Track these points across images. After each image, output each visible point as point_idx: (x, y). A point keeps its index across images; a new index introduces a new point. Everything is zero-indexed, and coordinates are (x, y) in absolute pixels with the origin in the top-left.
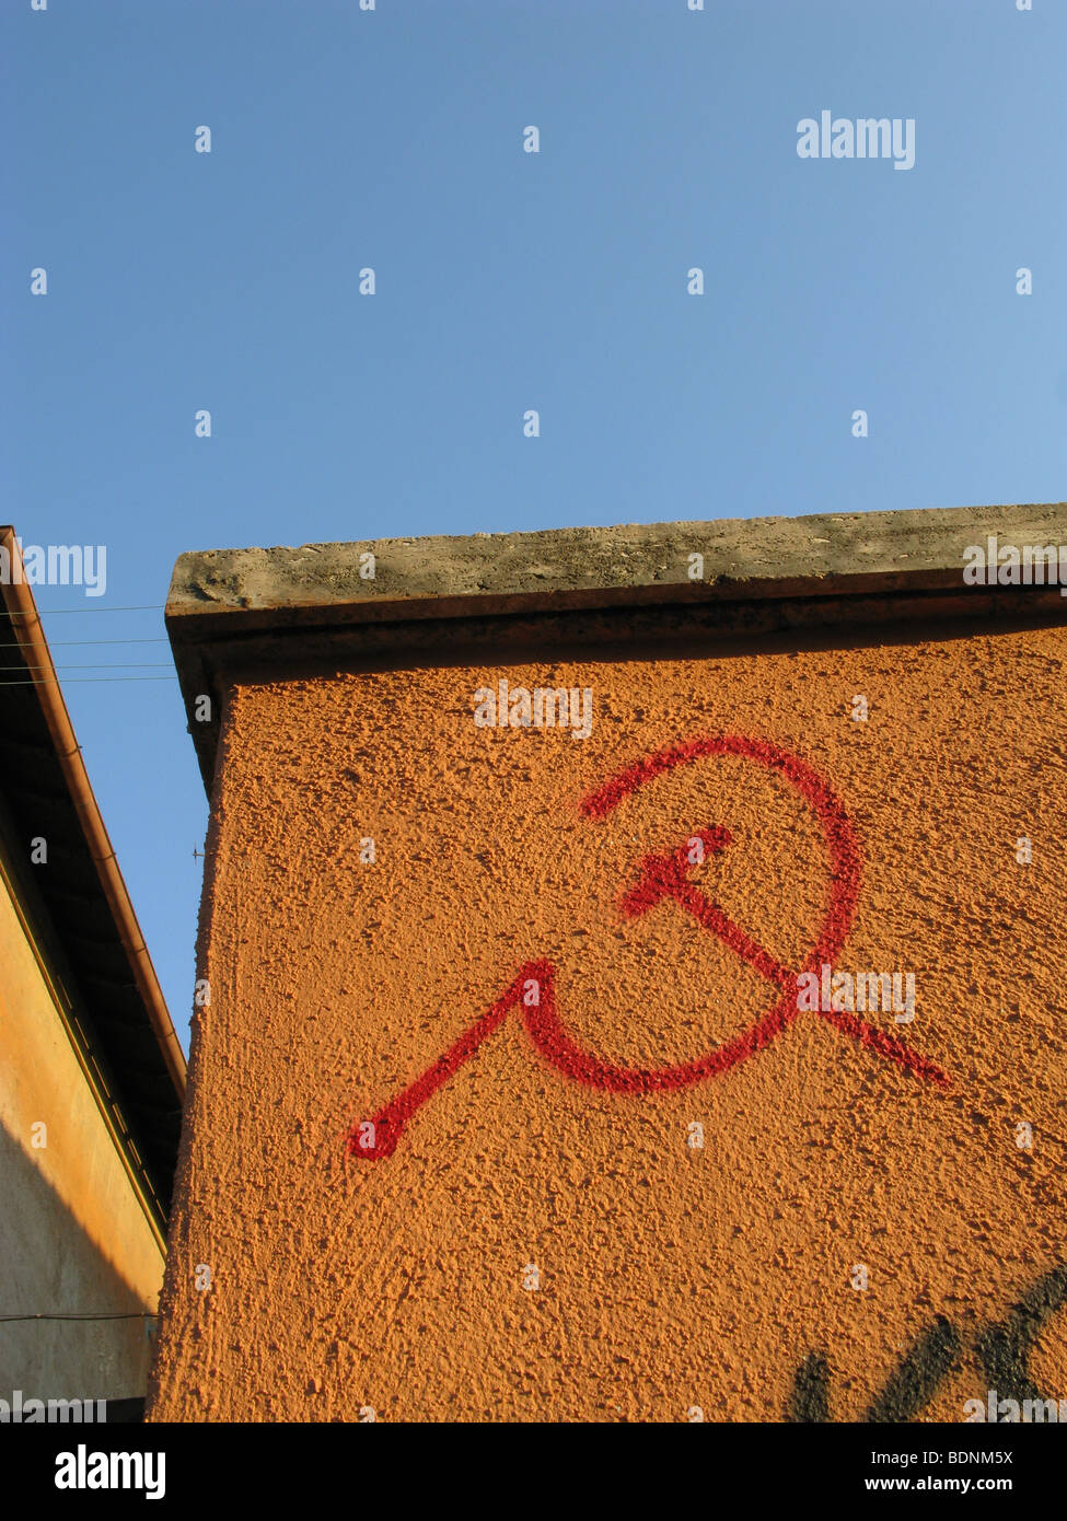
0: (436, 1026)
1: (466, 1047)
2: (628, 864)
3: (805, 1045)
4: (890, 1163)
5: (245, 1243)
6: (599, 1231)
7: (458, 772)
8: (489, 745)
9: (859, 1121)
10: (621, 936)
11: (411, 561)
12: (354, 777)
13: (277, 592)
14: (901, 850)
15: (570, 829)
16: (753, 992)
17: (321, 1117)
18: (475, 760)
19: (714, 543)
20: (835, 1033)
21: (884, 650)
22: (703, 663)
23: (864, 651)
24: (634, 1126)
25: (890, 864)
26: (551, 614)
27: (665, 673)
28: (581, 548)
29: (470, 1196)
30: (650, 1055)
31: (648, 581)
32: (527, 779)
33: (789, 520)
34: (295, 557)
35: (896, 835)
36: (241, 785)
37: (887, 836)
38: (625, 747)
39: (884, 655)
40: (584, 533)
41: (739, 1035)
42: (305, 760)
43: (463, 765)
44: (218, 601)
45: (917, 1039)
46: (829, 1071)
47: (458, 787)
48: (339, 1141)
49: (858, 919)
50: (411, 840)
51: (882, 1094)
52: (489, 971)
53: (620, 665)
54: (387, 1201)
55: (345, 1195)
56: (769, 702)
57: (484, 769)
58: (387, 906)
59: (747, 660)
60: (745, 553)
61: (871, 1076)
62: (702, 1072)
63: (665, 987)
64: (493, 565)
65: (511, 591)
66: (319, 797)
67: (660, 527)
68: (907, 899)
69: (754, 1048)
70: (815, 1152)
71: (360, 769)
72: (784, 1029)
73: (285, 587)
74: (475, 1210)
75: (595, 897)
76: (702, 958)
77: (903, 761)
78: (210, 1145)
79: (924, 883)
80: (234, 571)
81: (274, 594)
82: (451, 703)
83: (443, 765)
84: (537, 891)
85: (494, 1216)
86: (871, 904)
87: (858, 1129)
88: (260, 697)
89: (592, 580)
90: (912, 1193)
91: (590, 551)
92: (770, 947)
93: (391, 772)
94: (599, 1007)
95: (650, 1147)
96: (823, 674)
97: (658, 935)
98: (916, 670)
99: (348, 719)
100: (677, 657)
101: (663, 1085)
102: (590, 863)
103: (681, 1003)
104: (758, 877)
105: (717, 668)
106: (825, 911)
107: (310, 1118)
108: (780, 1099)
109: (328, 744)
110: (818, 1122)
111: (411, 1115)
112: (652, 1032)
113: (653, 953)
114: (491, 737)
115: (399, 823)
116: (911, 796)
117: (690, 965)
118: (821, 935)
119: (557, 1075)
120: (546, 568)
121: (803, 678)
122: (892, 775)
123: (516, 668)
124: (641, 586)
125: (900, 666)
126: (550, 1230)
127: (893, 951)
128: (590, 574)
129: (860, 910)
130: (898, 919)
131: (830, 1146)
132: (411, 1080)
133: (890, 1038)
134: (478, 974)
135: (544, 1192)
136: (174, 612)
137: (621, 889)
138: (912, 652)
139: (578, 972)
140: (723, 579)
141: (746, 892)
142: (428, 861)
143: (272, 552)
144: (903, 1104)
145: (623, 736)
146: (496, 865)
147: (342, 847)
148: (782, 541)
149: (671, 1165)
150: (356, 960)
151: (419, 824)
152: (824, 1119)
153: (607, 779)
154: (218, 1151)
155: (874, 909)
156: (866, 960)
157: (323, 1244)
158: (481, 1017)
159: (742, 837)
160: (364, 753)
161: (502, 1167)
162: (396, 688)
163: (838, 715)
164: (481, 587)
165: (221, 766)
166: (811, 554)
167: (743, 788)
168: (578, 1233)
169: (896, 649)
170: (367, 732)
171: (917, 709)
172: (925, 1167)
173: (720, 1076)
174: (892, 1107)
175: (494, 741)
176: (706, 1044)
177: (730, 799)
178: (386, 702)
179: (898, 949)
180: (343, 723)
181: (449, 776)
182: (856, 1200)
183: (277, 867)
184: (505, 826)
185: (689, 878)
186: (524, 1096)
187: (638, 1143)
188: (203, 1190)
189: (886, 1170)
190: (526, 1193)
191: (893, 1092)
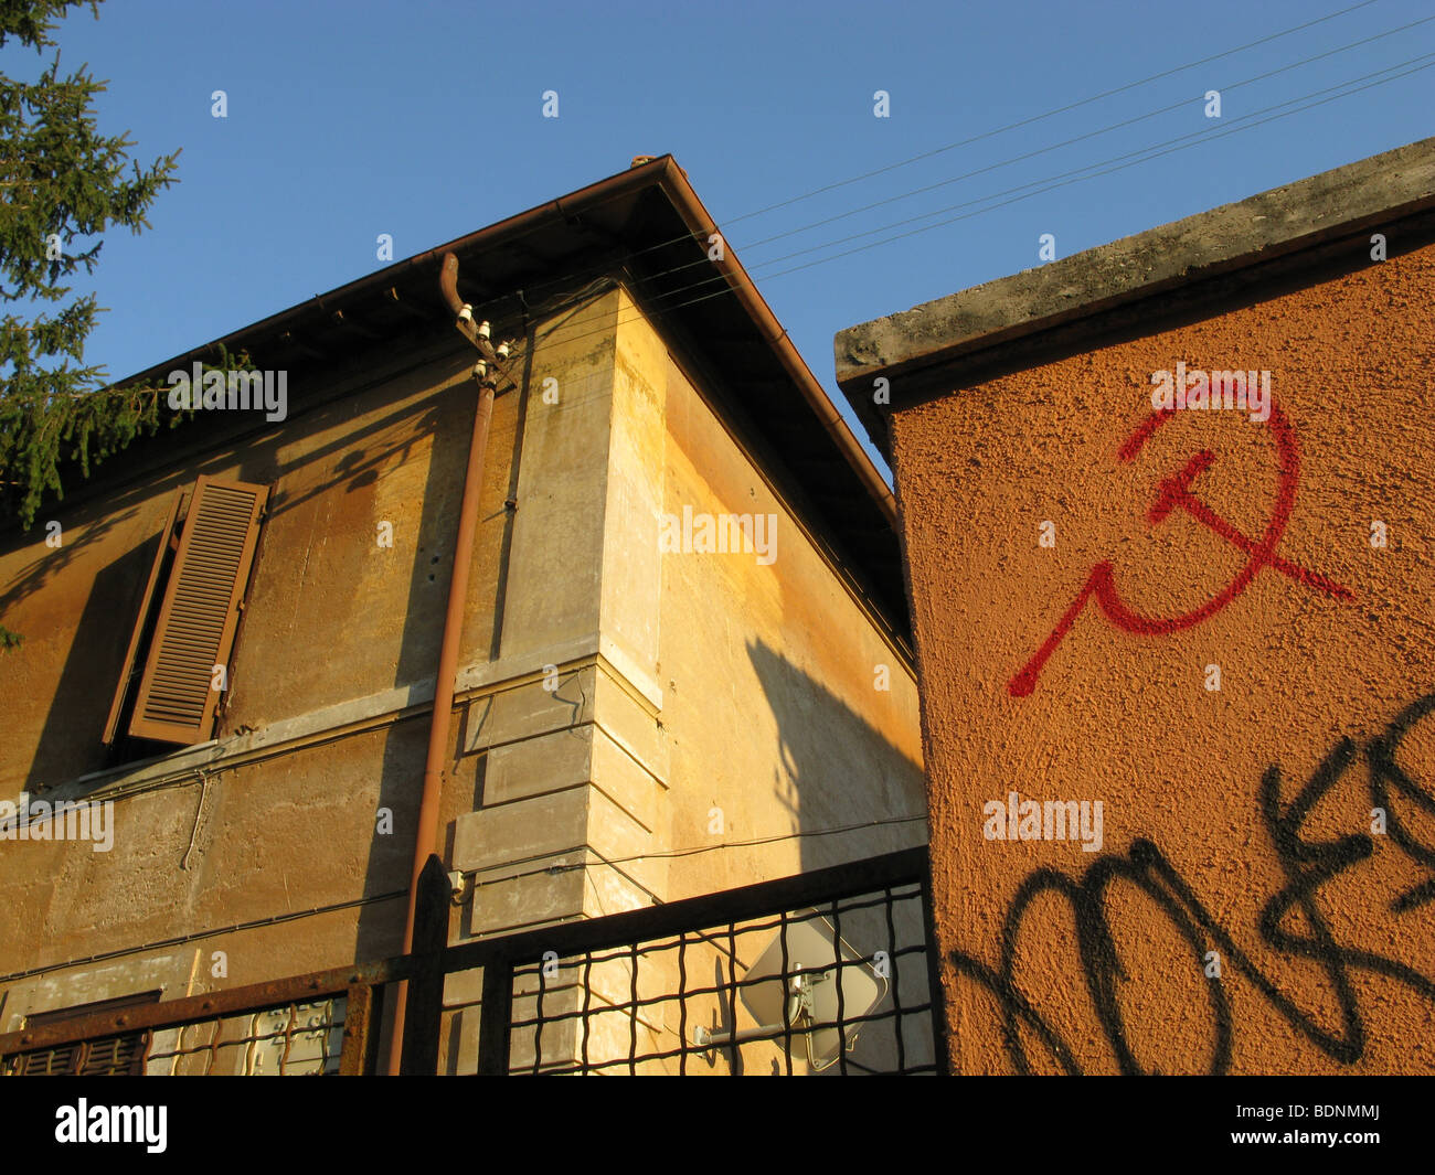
0: (1048, 613)
1: (1067, 623)
2: (1151, 488)
3: (1265, 588)
4: (1317, 653)
5: (963, 752)
6: (1151, 716)
7: (1039, 446)
8: (1056, 422)
9: (1298, 630)
10: (1150, 537)
11: (982, 305)
12: (976, 463)
13: (902, 349)
14: (1327, 444)
15: (1112, 472)
16: (1232, 559)
17: (992, 678)
18: (1049, 436)
19: (1183, 240)
20: (1283, 577)
21: (1317, 289)
22: (1190, 328)
23: (1303, 292)
24: (1166, 653)
25: (1320, 456)
26: (1081, 320)
27: (1164, 342)
28: (1093, 266)
29: (1078, 708)
30: (1173, 610)
31: (1142, 282)
32: (1082, 442)
33: (1236, 205)
34: (908, 319)
35: (1324, 434)
36: (910, 483)
37: (1318, 435)
38: (1143, 405)
39: (1318, 293)
40: (1093, 252)
41: (1224, 588)
42: (945, 457)
43: (1041, 440)
44: (867, 364)
45: (1335, 573)
46: (1280, 602)
47: (1040, 457)
48: (1004, 689)
49: (1298, 498)
50: (1017, 499)
51: (1312, 611)
52: (1076, 574)
53: (1134, 343)
54: (1034, 718)
55: (1011, 719)
56: (1236, 350)
57: (1055, 441)
58: (1010, 545)
59: (1220, 319)
60: (1207, 243)
61: (1306, 601)
62: (1203, 614)
63: (1179, 566)
64: (1036, 295)
65: (1050, 313)
66: (958, 481)
67: (1145, 234)
68: (1332, 481)
69: (1234, 595)
70: (1272, 653)
71: (979, 457)
72: (1252, 580)
73: (907, 343)
74: (1082, 715)
75: (1132, 515)
76: (1200, 543)
77: (1330, 377)
78: (935, 704)
79: (1342, 465)
80: (871, 339)
81: (900, 351)
82: (1029, 397)
83: (1029, 444)
84: (1097, 517)
85: (1093, 717)
86: (1307, 487)
87: (1298, 635)
88: (909, 419)
89: (1104, 291)
90: (1330, 669)
91: (1099, 267)
92: (1242, 528)
93: (998, 455)
94: (1140, 585)
95: (1176, 664)
96: (1273, 318)
97: (1172, 533)
98: (1341, 300)
99: (966, 423)
100: (1171, 328)
101: (1182, 626)
102: (1127, 492)
103: (1189, 573)
104: (1233, 482)
105: (1200, 330)
106: (1276, 497)
107: (986, 680)
108: (1251, 625)
109: (957, 443)
110: (1274, 634)
111: (1041, 668)
112: (1172, 595)
113: (1170, 545)
114: (1057, 417)
115: (1008, 489)
116: (1335, 402)
117: (1193, 548)
118: (1273, 513)
119: (1120, 631)
120: (1072, 288)
121: (1260, 325)
122: (1322, 388)
123: (1066, 361)
124: (1136, 288)
125: (1329, 300)
126: (1124, 719)
127: (1321, 518)
128: (1100, 286)
129: (1299, 493)
130: (1324, 494)
131: (1281, 648)
132: (1038, 648)
133: (1318, 575)
134: (1068, 577)
135: (1119, 699)
136: (842, 379)
137: (1148, 506)
138: (1338, 285)
139: (1126, 565)
140: (1191, 269)
141: (1225, 494)
142: (1029, 511)
143: (893, 318)
144: (1325, 616)
145: (1141, 397)
146: (1070, 505)
147: (977, 512)
148: (1232, 226)
149: (1188, 673)
150: (997, 582)
151: (1021, 487)
152: (1277, 632)
153: (1133, 431)
154: (939, 707)
155: (1308, 490)
156: (1303, 526)
157: (1003, 746)
158: (1073, 603)
159: (1222, 455)
160: (980, 445)
161: (1095, 689)
162: (992, 393)
163: (1284, 349)
164: (1031, 314)
166: (1253, 233)
167: (1221, 419)
168: (1139, 718)
169: (1327, 285)
170: (979, 430)
171: (1341, 333)
172: (1338, 652)
173: (1215, 616)
174: (1319, 619)
175: (1059, 419)
176: (1205, 598)
177: (1213, 429)
178: (987, 405)
179: (1324, 515)
180: (963, 426)
181: (1034, 450)
182: (1296, 678)
183: (941, 533)
184: (1073, 478)
185: (1189, 491)
186: (1103, 646)
187: (1169, 662)
188: (936, 728)
189: (1314, 657)
190: (1109, 701)
191: (1319, 609)
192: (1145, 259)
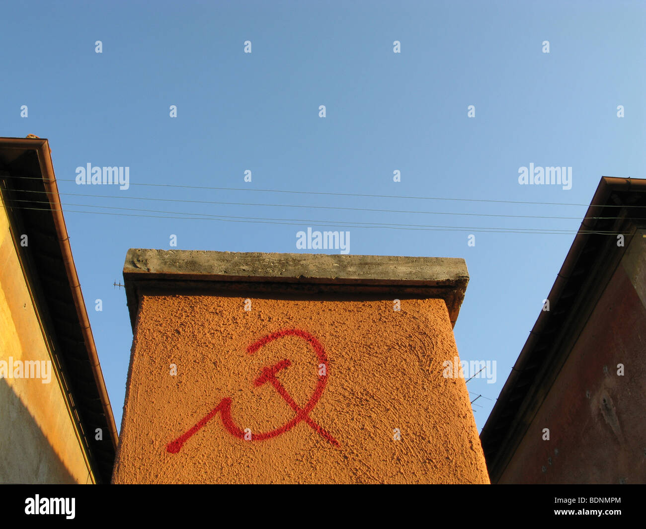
0: (195, 415)
1: (203, 422)
2: (258, 369)
3: (300, 431)
4: (318, 467)
5: (135, 474)
6: (234, 479)
7: (211, 334)
8: (221, 325)
9: (311, 454)
10: (252, 392)
11: (203, 260)
12: (179, 332)
13: (159, 267)
14: (341, 373)
15: (242, 357)
16: (288, 413)
17: (159, 440)
18: (217, 330)
19: (301, 263)
20: (310, 428)
21: (352, 303)
22: (293, 302)
23: (345, 302)
24: (248, 450)
25: (337, 377)
26: (246, 282)
27: (280, 305)
28: (259, 260)
29: (199, 466)
30: (255, 430)
31: (279, 275)
32: (232, 338)
33: (328, 256)
34: (167, 254)
35: (341, 368)
36: (143, 331)
37: (338, 368)
38: (264, 330)
39: (351, 305)
40: (261, 254)
41: (282, 426)
42: (164, 325)
43: (212, 331)
44: (140, 268)
45: (333, 432)
46: (306, 439)
47: (210, 339)
48: (164, 447)
49: (324, 393)
50: (194, 355)
51: (319, 447)
52: (213, 400)
53: (267, 301)
54: (176, 465)
55: (164, 463)
56: (311, 319)
57: (219, 334)
58: (184, 376)
59: (307, 302)
60: (311, 267)
61: (317, 442)
62: (269, 436)
63: (263, 410)
64: (229, 264)
65: (234, 275)
66: (167, 338)
67: (285, 254)
68: (340, 390)
69: (286, 430)
70: (297, 463)
71: (181, 330)
72: (295, 425)
73: (162, 265)
74: (200, 470)
75: (247, 379)
76: (275, 402)
77: (349, 343)
78: (127, 446)
79: (347, 384)
80: (147, 257)
81: (158, 268)
82: (211, 309)
83: (206, 331)
84: (230, 376)
85: (205, 472)
86: (329, 389)
87: (311, 457)
88: (152, 301)
89: (260, 273)
90: (322, 476)
91: (261, 262)
92: (296, 400)
93: (190, 332)
94: (243, 414)
95: (251, 456)
96: (330, 310)
97: (263, 393)
98: (360, 311)
99: (179, 312)
100: (285, 299)
101: (258, 439)
102: (247, 368)
103: (267, 415)
104: (296, 377)
105: (297, 304)
106: (314, 390)
107: (156, 440)
108: (290, 446)
109: (172, 320)
110: (300, 454)
111: (185, 441)
112: (257, 423)
113: (261, 399)
114: (222, 323)
115: (191, 350)
116: (349, 355)
117: (271, 403)
118: (311, 397)
119: (228, 434)
120: (246, 267)
121: (324, 311)
122: (344, 347)
123: (234, 298)
124: (275, 277)
125: (355, 310)
126: (220, 477)
127: (332, 405)
128: (260, 270)
129: (325, 391)
130: (335, 395)
131: (302, 461)
132: (186, 431)
133: (325, 431)
134: (209, 400)
135: (220, 467)
136: (126, 271)
137: (255, 377)
138: (360, 304)
139: (238, 402)
140: (302, 276)
141: (292, 382)
142: (198, 363)
143: (159, 251)
144: (325, 451)
145: (264, 326)
146: (219, 366)
147: (173, 356)
148: (324, 264)
149: (256, 462)
150: (174, 393)
151: (197, 351)
152: (302, 453)
153: (256, 341)
154: (129, 447)
155: (329, 391)
156: (323, 407)
157: (157, 476)
158: (209, 414)
159: (294, 364)
160: (183, 324)
161: (209, 459)
162: (195, 302)
163: (332, 325)
164: (225, 272)
165: (138, 324)
166: (332, 270)
167: (298, 347)
168: (228, 479)
169: (356, 303)
170: (184, 317)
171: (357, 325)
172: (327, 469)
173: (275, 438)
174: (322, 452)
175: (223, 324)
176: (272, 428)
177: (293, 351)
178: (191, 307)
179: (333, 404)
180: (177, 313)
181: (208, 335)
182: (306, 477)
183: (152, 361)
184: (223, 354)
185: (276, 376)
186: (218, 438)
187: (248, 455)
188: (124, 458)
189: (316, 469)
190: (215, 466)
191: (323, 447)
192: (283, 265)
